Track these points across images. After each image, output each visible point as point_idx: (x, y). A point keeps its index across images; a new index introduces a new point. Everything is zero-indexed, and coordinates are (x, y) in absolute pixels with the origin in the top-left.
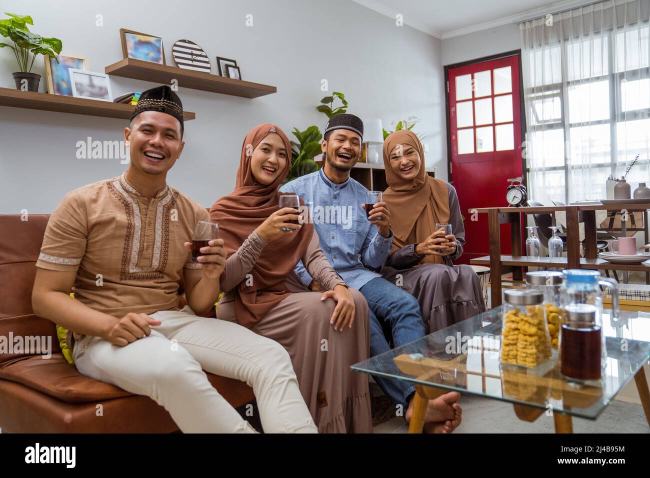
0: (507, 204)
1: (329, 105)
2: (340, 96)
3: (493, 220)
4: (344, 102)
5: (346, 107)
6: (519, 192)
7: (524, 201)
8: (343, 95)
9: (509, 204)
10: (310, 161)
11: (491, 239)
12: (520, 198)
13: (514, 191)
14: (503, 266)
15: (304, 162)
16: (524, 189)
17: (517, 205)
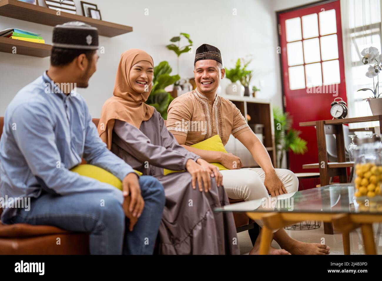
0: (331, 117)
1: (176, 44)
2: (186, 36)
3: (320, 131)
4: (190, 41)
5: (191, 45)
6: (341, 107)
7: (345, 114)
8: (188, 35)
9: (332, 117)
10: (162, 91)
11: (318, 147)
12: (342, 112)
13: (336, 106)
14: (331, 168)
15: (157, 92)
16: (345, 104)
17: (340, 118)
